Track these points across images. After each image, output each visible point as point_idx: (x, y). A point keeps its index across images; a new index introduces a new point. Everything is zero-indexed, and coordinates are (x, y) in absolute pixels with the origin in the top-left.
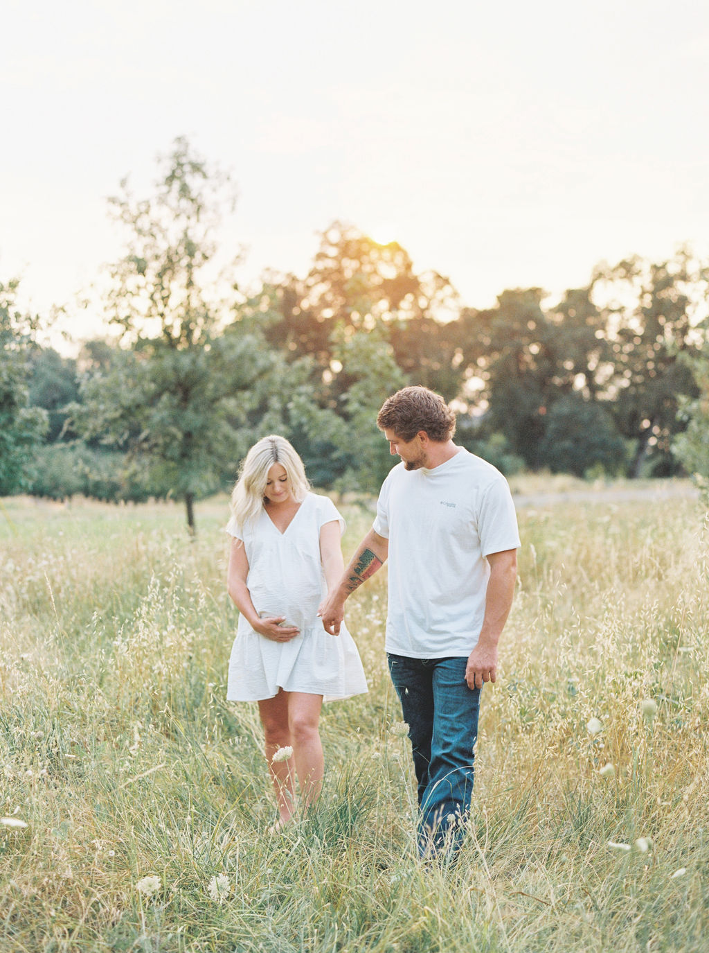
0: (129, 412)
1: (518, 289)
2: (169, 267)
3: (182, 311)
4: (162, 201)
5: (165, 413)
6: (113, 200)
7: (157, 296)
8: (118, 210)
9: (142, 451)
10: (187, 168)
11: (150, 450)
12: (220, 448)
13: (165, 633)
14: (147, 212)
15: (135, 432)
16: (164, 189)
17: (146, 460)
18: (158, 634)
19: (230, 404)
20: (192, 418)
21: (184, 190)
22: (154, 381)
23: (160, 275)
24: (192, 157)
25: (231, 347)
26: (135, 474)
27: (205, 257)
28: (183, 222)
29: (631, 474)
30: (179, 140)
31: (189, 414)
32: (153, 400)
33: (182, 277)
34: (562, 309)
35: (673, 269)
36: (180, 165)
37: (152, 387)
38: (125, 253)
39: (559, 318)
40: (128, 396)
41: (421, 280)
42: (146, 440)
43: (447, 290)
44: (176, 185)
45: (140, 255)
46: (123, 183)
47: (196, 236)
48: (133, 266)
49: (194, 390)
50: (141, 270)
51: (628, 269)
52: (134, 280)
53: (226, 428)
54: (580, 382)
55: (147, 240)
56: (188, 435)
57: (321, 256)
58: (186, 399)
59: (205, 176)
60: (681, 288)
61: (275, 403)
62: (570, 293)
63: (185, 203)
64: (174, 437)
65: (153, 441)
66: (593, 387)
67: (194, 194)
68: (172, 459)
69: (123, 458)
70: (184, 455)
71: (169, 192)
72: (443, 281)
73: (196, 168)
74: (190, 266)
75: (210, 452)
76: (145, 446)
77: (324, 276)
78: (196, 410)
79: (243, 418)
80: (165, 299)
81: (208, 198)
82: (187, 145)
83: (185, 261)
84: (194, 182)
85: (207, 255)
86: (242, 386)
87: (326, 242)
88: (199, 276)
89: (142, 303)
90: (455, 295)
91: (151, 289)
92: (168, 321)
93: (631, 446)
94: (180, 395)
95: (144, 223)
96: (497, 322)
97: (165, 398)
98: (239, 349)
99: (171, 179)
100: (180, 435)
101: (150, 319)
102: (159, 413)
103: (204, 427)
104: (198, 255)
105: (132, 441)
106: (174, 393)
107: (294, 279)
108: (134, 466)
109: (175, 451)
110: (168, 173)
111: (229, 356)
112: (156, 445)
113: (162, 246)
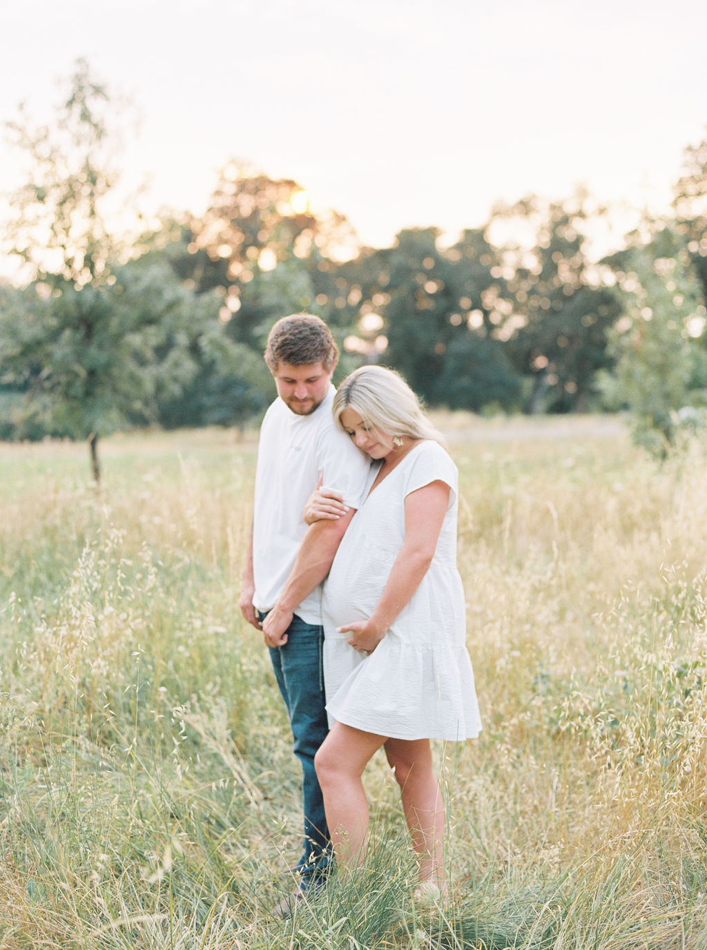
0: (29, 349)
1: (416, 228)
2: (70, 196)
3: (85, 242)
4: (62, 124)
5: (68, 350)
6: (10, 125)
7: (59, 227)
8: (15, 135)
9: (43, 390)
10: (88, 92)
11: (52, 389)
12: (125, 386)
13: (101, 617)
14: (46, 137)
15: (36, 370)
16: (64, 113)
17: (47, 399)
18: (93, 618)
19: (135, 340)
20: (95, 354)
21: (85, 116)
22: (55, 315)
23: (62, 203)
24: (94, 79)
25: (137, 279)
26: (35, 415)
27: (108, 186)
28: (84, 150)
29: (527, 410)
30: (80, 61)
31: (93, 351)
32: (54, 335)
33: (84, 206)
34: (459, 247)
35: (570, 208)
36: (81, 88)
37: (53, 322)
38: (24, 181)
39: (455, 257)
40: (29, 332)
41: (318, 219)
42: (49, 378)
43: (343, 228)
44: (77, 109)
45: (39, 182)
46: (21, 106)
47: (98, 163)
48: (33, 194)
49: (99, 326)
50: (41, 199)
51: (525, 207)
52: (34, 209)
53: (131, 366)
54: (476, 320)
55: (47, 167)
56: (92, 373)
57: (218, 193)
58: (89, 334)
59: (107, 98)
60: (578, 226)
61: (182, 339)
62: (468, 232)
63: (86, 128)
64: (76, 375)
65: (55, 379)
66: (489, 326)
67: (95, 118)
68: (75, 398)
69: (23, 398)
70: (88, 393)
71: (69, 117)
72: (340, 219)
73: (98, 90)
74: (92, 194)
75: (115, 390)
76: (47, 384)
77: (223, 212)
78: (101, 346)
79: (149, 354)
80: (67, 230)
81: (110, 124)
82: (87, 66)
83: (86, 190)
84: (96, 106)
85: (110, 184)
86: (148, 320)
87: (223, 179)
88: (101, 204)
89: (42, 233)
90: (353, 232)
91: (52, 218)
92: (71, 252)
93: (527, 383)
94: (82, 331)
95: (44, 150)
96: (396, 260)
97: (67, 334)
98: (145, 281)
99: (70, 103)
100: (83, 373)
101: (50, 250)
102: (61, 350)
103: (108, 366)
104: (100, 185)
105: (32, 381)
106: (76, 328)
107: (192, 217)
108: (35, 406)
109: (78, 389)
110: (68, 97)
111: (136, 289)
112: (59, 384)
113: (63, 174)
